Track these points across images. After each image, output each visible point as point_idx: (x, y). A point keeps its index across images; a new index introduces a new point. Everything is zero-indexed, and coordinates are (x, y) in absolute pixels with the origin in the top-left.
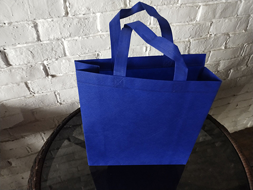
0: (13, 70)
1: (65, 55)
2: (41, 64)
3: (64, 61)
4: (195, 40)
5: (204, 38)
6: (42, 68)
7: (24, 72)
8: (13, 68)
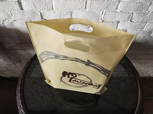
0: (24, 13)
1: (53, 9)
2: (39, 12)
3: (52, 12)
4: (136, 13)
5: (143, 13)
6: (39, 14)
7: (30, 15)
8: (24, 12)
